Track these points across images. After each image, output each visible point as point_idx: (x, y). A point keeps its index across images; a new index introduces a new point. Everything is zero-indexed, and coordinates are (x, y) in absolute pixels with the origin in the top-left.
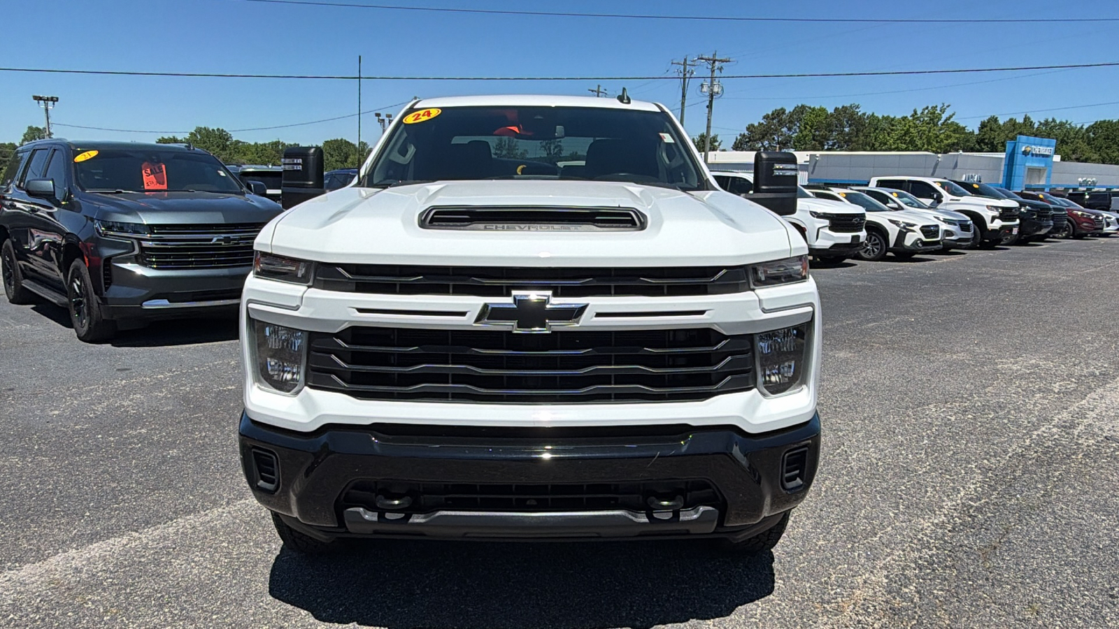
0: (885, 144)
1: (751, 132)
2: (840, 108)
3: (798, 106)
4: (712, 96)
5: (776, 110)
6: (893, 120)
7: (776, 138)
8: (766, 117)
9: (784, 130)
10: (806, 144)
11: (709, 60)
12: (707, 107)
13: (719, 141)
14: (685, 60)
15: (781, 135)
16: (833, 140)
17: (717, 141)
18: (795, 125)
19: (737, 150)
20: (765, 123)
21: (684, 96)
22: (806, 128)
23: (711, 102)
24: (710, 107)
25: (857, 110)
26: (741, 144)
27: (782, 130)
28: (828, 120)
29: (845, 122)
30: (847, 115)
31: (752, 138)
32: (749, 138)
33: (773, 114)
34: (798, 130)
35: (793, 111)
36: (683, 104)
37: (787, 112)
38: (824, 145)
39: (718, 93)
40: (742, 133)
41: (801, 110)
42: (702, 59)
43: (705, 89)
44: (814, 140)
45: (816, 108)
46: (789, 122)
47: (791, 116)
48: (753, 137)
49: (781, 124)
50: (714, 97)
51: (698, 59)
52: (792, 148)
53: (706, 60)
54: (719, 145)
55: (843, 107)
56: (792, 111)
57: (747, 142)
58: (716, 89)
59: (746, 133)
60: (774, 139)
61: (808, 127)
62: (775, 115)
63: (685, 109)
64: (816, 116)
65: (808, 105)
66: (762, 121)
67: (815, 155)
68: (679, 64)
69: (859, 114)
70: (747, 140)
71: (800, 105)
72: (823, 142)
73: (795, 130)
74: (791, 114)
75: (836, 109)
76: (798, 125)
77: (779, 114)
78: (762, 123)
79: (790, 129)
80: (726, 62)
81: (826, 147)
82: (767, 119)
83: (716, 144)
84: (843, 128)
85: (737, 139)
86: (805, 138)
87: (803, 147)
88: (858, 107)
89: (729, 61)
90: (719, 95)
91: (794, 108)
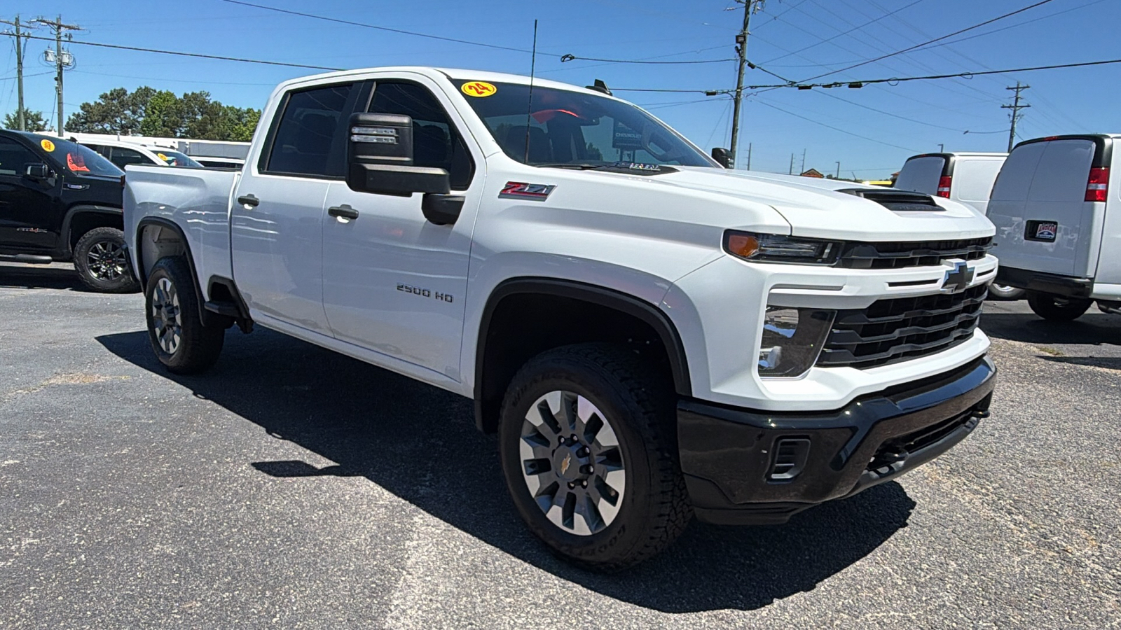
0: (242, 135)
1: (87, 111)
2: (190, 94)
3: (141, 88)
4: (60, 67)
5: (115, 90)
6: (239, 111)
7: (118, 121)
8: (104, 97)
9: (128, 112)
10: (156, 129)
11: (53, 24)
12: (56, 79)
13: (45, 120)
14: (17, 19)
15: (125, 118)
16: (186, 127)
17: (41, 120)
18: (141, 108)
19: (70, 131)
20: (103, 104)
21: (20, 63)
22: (154, 113)
23: (60, 74)
24: (59, 79)
25: (208, 98)
26: (76, 125)
27: (125, 112)
28: (179, 106)
29: (196, 109)
30: (196, 102)
31: (89, 119)
32: (86, 119)
33: (112, 94)
34: (144, 115)
35: (136, 93)
36: (20, 72)
37: (128, 93)
38: (176, 133)
39: (68, 64)
40: (76, 113)
41: (145, 93)
42: (44, 21)
43: (51, 58)
44: (164, 126)
45: (163, 92)
46: (133, 105)
47: (134, 98)
48: (91, 118)
49: (123, 105)
50: (64, 68)
51: (38, 20)
52: (140, 133)
53: (48, 23)
54: (46, 124)
55: (193, 94)
56: (134, 92)
57: (83, 123)
58: (66, 60)
59: (81, 112)
60: (116, 121)
61: (156, 112)
62: (115, 95)
63: (24, 80)
64: (164, 100)
65: (153, 88)
66: (99, 101)
67: (184, 143)
68: (8, 23)
69: (211, 102)
70: (83, 120)
71: (143, 88)
72: (175, 128)
73: (141, 113)
74: (134, 96)
75: (186, 95)
76: (144, 108)
77: (119, 94)
78: (100, 104)
79: (134, 112)
80: (75, 29)
81: (178, 134)
82: (104, 98)
83: (42, 123)
84: (196, 115)
85: (69, 119)
86: (154, 123)
87: (153, 133)
88: (208, 95)
89: (78, 29)
90: (71, 67)
91: (136, 90)
